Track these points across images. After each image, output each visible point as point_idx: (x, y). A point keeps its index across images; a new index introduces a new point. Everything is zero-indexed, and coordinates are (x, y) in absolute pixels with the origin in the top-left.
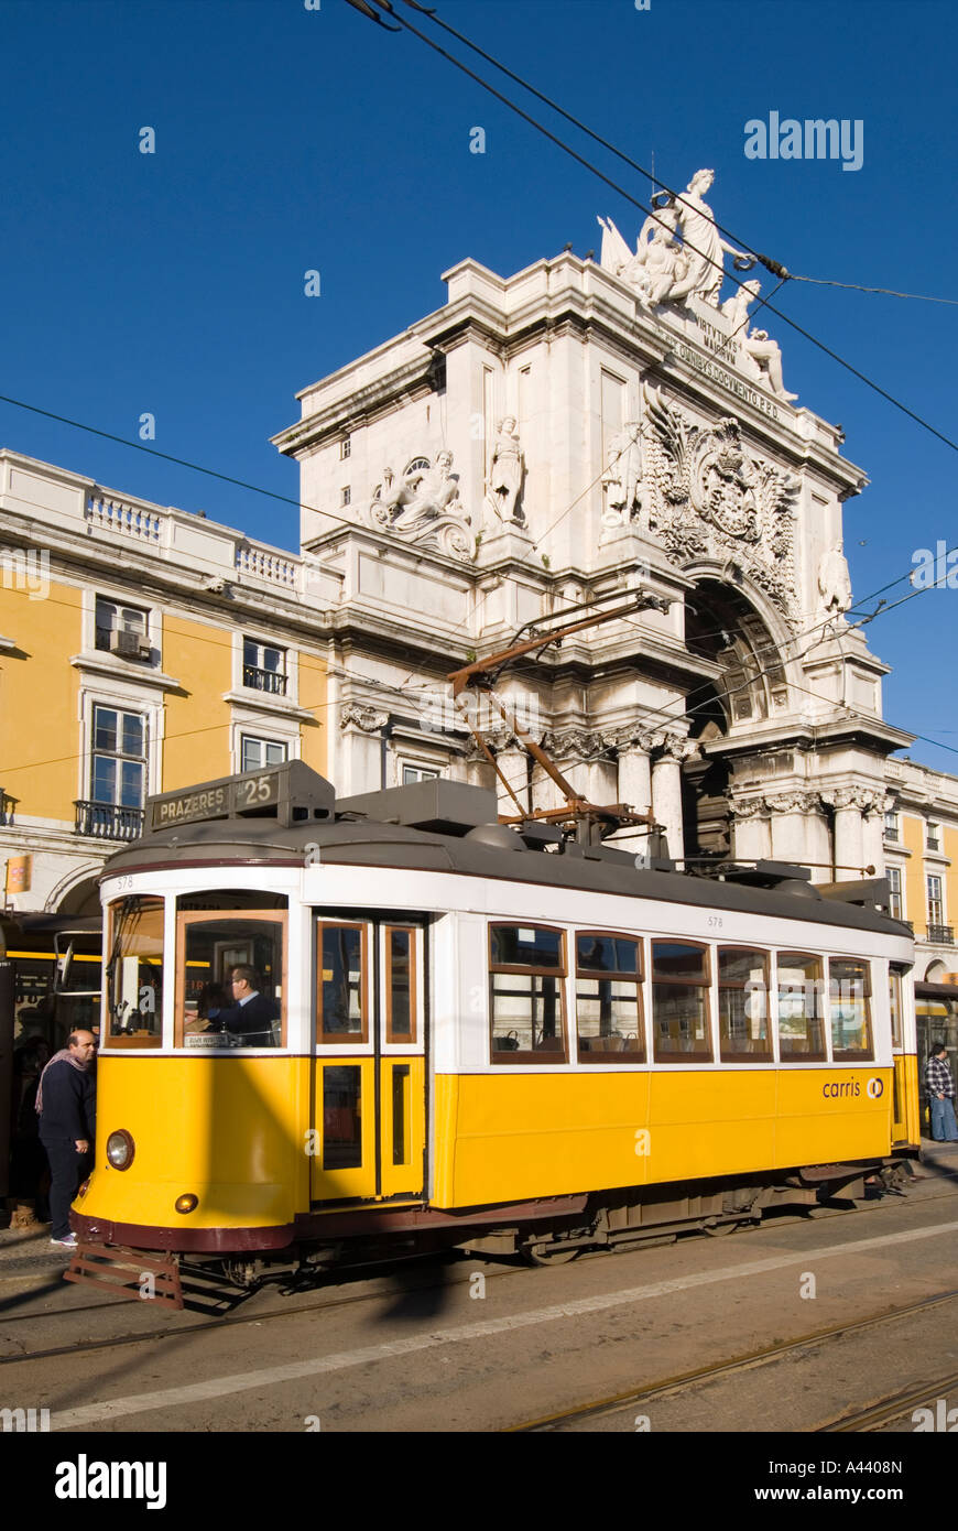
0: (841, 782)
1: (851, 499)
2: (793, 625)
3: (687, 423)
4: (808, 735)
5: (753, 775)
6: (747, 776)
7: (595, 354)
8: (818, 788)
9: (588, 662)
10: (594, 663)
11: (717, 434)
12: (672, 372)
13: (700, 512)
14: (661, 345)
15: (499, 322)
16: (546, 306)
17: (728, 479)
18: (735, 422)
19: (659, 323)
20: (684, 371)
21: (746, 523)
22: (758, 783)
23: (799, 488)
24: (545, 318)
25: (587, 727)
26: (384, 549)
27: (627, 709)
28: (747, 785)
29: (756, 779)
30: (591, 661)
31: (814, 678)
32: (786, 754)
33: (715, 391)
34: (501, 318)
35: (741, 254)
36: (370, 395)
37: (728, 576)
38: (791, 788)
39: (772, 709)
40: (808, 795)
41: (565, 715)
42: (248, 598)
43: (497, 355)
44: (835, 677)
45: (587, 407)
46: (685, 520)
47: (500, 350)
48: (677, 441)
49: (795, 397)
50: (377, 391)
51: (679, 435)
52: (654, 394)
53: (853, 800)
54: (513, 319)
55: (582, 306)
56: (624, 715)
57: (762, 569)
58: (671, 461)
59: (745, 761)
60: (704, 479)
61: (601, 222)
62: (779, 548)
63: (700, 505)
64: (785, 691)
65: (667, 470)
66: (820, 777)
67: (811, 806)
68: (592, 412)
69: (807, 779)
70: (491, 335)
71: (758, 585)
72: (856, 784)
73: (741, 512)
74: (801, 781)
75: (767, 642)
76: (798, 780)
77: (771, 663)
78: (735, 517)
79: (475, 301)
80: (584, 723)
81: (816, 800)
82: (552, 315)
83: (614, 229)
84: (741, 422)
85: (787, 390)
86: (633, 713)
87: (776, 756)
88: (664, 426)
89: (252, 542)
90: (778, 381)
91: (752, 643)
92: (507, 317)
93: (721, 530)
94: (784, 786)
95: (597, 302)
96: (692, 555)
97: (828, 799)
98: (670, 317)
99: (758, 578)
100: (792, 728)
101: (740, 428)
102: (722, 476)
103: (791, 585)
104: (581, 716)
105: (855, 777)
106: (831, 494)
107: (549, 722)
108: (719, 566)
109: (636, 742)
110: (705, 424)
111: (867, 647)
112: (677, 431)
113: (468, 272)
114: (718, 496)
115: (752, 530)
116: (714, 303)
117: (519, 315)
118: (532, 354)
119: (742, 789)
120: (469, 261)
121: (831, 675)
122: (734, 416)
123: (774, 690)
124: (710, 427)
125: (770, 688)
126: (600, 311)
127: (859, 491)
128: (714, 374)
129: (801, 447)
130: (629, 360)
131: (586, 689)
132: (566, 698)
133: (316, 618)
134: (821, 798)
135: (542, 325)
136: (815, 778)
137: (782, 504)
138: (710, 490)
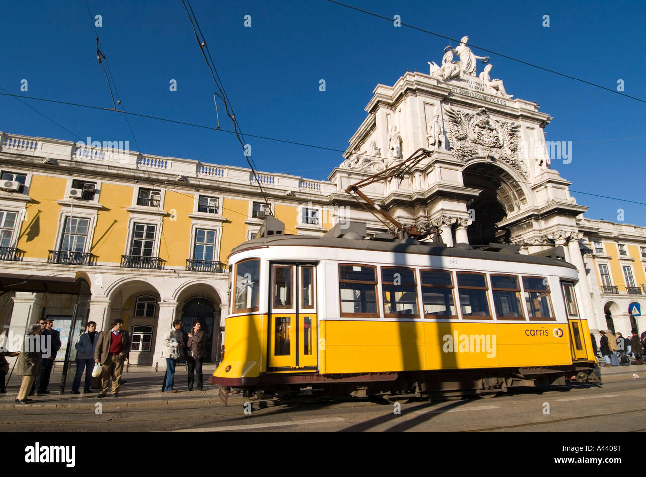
0: (554, 229)
1: (546, 126)
2: (524, 174)
3: (463, 113)
4: (536, 213)
5: (519, 232)
6: (516, 233)
7: (421, 99)
8: (545, 233)
9: (423, 197)
10: (426, 197)
11: (478, 114)
12: (454, 98)
13: (473, 141)
14: (446, 90)
15: (389, 99)
16: (401, 89)
17: (484, 128)
18: (484, 109)
19: (448, 85)
20: (458, 97)
21: (495, 141)
22: (520, 235)
23: (520, 126)
24: (401, 93)
25: (428, 220)
26: (350, 174)
27: (439, 211)
28: (516, 236)
29: (520, 234)
30: (425, 196)
31: (537, 192)
32: (529, 222)
33: (473, 100)
34: (390, 98)
35: (483, 58)
36: (362, 134)
37: (489, 161)
38: (534, 235)
39: (522, 206)
40: (542, 237)
41: (419, 218)
42: (301, 195)
43: (391, 109)
44: (545, 189)
45: (419, 116)
46: (466, 144)
47: (392, 108)
48: (460, 119)
49: (512, 96)
50: (364, 132)
51: (460, 118)
52: (448, 107)
53: (560, 236)
54: (393, 97)
55: (412, 85)
56: (439, 213)
57: (505, 156)
58: (458, 126)
59: (515, 228)
60: (473, 130)
61: (429, 63)
62: (512, 148)
63: (472, 138)
64: (525, 199)
65: (456, 129)
66: (545, 229)
67: (544, 241)
68: (421, 117)
69: (540, 230)
70: (387, 104)
71: (504, 162)
72: (560, 229)
73: (492, 138)
74: (538, 232)
75: (514, 182)
76: (536, 231)
77: (517, 189)
78: (490, 140)
79: (378, 95)
80: (427, 219)
81: (545, 238)
82: (403, 91)
83: (435, 64)
84: (486, 108)
85: (508, 94)
86: (441, 212)
87: (525, 224)
88: (453, 116)
89: (304, 179)
90: (504, 92)
91: (508, 183)
92: (391, 97)
93: (484, 145)
94: (531, 234)
95: (417, 83)
96: (471, 156)
97: (550, 237)
98: (454, 83)
99: (504, 159)
100: (528, 211)
101: (487, 110)
102: (481, 127)
103: (521, 160)
104: (425, 217)
105: (560, 226)
106: (536, 126)
107: (414, 221)
108: (485, 158)
109: (443, 223)
110: (471, 112)
111: (559, 176)
112: (459, 116)
113: (379, 88)
114: (480, 134)
115: (498, 144)
116: (475, 75)
117: (394, 95)
118: (401, 106)
119: (515, 238)
120: (379, 85)
121: (543, 189)
122: (483, 107)
123: (521, 199)
124: (475, 113)
125: (519, 198)
126: (419, 85)
127: (549, 122)
128: (474, 96)
129: (517, 112)
130: (435, 98)
131: (426, 207)
132: (419, 212)
133: (325, 199)
134: (547, 237)
135: (401, 96)
136: (543, 230)
137: (511, 133)
138: (476, 133)
